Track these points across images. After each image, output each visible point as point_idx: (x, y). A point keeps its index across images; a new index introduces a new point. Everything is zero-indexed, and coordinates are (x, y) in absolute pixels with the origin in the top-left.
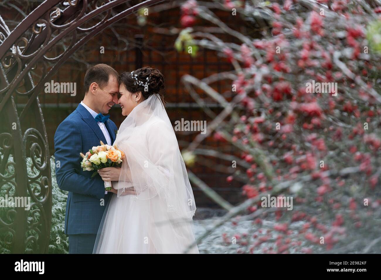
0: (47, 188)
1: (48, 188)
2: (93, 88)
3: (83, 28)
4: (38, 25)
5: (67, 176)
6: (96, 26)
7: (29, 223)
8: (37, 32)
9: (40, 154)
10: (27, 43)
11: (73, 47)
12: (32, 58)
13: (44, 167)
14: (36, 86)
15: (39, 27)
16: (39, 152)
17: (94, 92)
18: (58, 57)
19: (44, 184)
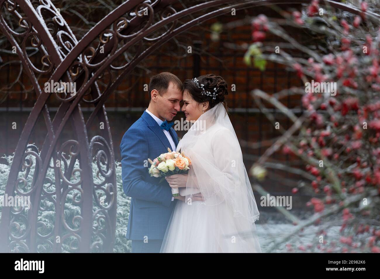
0: (112, 195)
1: (114, 195)
2: (154, 95)
3: (149, 38)
4: (105, 35)
5: (134, 182)
6: (162, 36)
7: (95, 228)
8: (104, 42)
9: (106, 161)
10: (94, 52)
11: (139, 57)
12: (98, 67)
13: (110, 174)
14: (102, 94)
15: (106, 37)
16: (104, 159)
17: (154, 99)
18: (124, 66)
19: (109, 191)
